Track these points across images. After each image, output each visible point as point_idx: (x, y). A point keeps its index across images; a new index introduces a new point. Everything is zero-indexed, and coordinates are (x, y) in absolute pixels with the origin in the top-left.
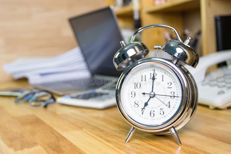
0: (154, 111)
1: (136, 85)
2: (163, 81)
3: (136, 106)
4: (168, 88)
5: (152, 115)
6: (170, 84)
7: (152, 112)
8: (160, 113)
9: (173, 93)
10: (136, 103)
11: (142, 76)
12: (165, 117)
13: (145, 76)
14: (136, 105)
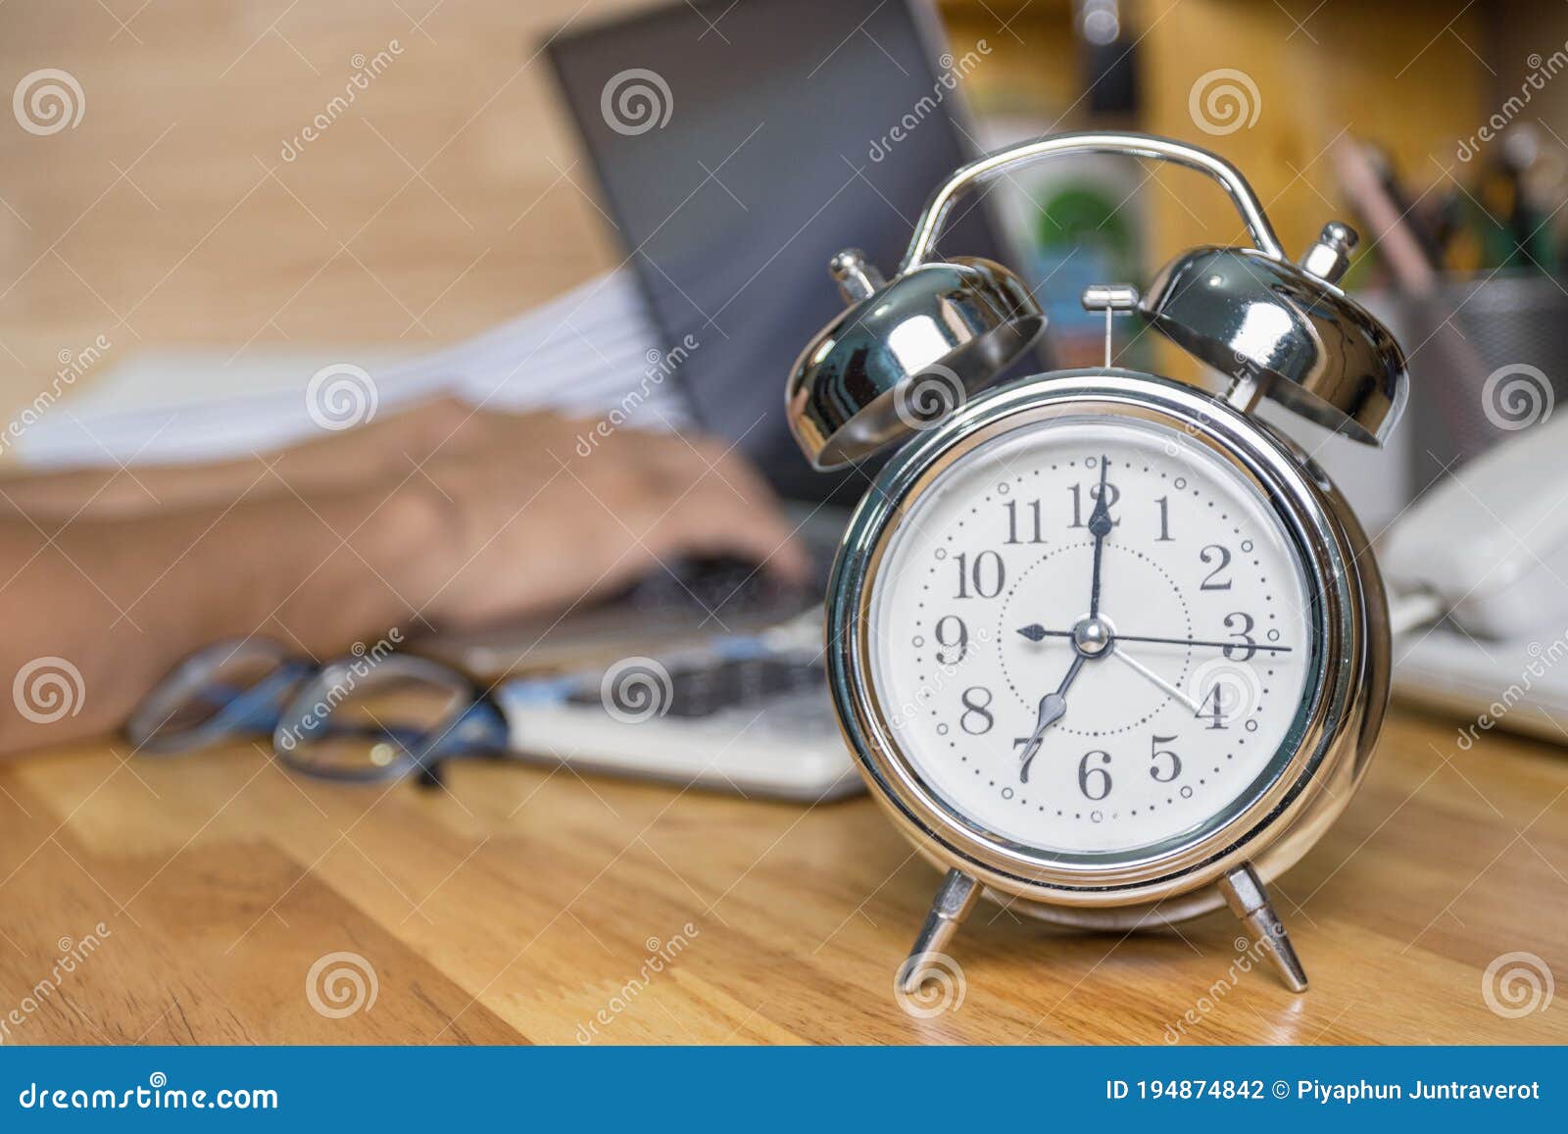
0: (1107, 758)
1: (969, 575)
2: (1165, 537)
3: (976, 721)
4: (1204, 587)
5: (1095, 783)
6: (1217, 557)
7: (1095, 762)
8: (1154, 772)
9: (1240, 624)
10: (976, 698)
11: (1012, 505)
12: (1187, 792)
13: (1036, 505)
14: (973, 716)
